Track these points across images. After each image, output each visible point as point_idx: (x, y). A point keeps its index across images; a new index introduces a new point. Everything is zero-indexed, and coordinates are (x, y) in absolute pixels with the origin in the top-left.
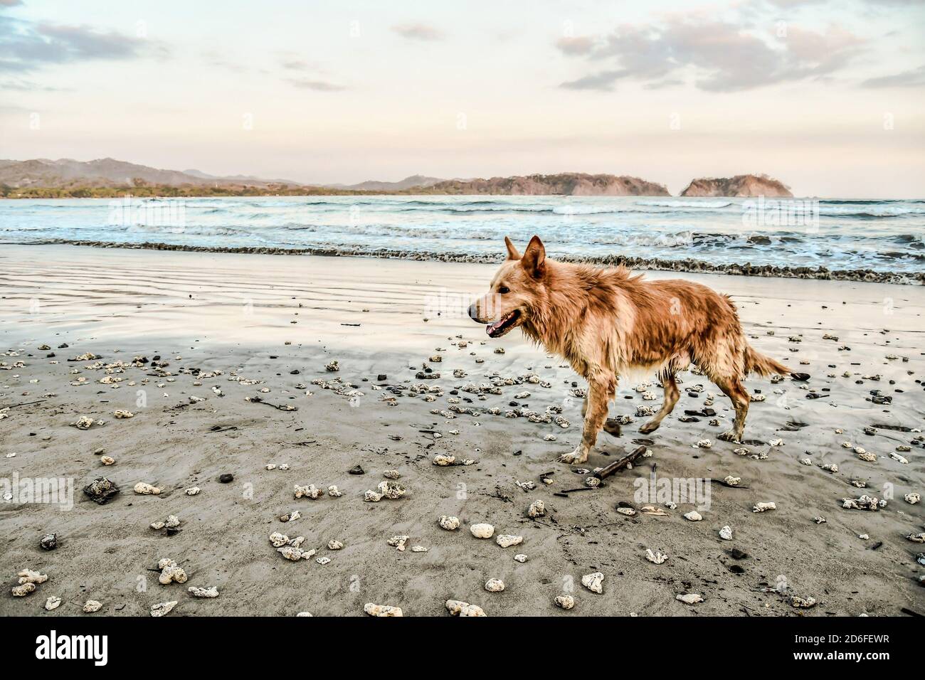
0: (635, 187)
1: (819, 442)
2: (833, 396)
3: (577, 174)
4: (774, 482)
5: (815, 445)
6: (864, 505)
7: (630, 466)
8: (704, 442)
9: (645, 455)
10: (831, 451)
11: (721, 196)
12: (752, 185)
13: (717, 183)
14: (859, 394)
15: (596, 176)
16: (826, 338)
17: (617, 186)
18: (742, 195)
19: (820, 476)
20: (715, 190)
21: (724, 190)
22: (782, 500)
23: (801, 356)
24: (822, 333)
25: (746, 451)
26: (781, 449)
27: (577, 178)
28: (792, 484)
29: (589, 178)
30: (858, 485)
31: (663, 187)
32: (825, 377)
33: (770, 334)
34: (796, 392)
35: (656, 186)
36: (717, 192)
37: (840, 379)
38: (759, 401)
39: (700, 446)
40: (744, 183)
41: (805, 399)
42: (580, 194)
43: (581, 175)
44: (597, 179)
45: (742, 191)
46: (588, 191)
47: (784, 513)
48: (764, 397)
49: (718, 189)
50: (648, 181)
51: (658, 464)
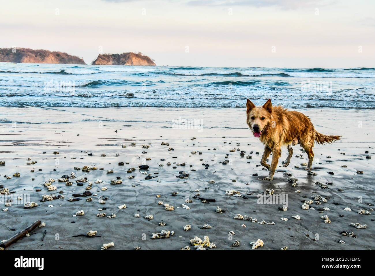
0: (63, 58)
1: (147, 204)
2: (160, 177)
3: (24, 49)
4: (117, 230)
5: (144, 205)
6: (162, 236)
7: (28, 235)
8: (80, 212)
9: (40, 226)
10: (152, 207)
11: (116, 65)
12: (133, 59)
13: (113, 57)
14: (173, 174)
15: (36, 50)
16: (163, 144)
17: (51, 57)
18: (127, 64)
19: (143, 223)
20: (112, 61)
21: (117, 61)
22: (119, 240)
23: (147, 156)
24: (161, 142)
25: (104, 214)
26: (125, 210)
27: (24, 52)
28: (126, 230)
29: (32, 52)
30: (162, 225)
31: (81, 59)
32: (158, 167)
33: (133, 144)
34: (141, 176)
35: (77, 58)
36: (113, 62)
37: (165, 167)
38: (118, 184)
39: (78, 215)
40: (129, 57)
41: (144, 180)
42: (27, 62)
43: (26, 49)
44: (38, 53)
45: (127, 62)
46: (32, 60)
47: (119, 247)
48: (121, 181)
49: (114, 61)
50: (71, 55)
51: (47, 231)
